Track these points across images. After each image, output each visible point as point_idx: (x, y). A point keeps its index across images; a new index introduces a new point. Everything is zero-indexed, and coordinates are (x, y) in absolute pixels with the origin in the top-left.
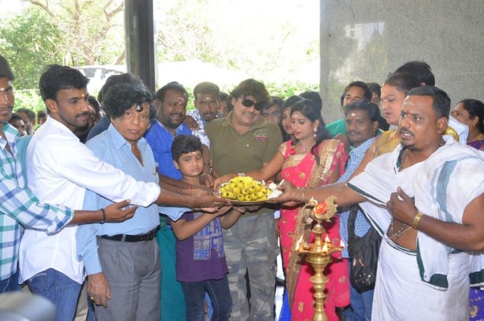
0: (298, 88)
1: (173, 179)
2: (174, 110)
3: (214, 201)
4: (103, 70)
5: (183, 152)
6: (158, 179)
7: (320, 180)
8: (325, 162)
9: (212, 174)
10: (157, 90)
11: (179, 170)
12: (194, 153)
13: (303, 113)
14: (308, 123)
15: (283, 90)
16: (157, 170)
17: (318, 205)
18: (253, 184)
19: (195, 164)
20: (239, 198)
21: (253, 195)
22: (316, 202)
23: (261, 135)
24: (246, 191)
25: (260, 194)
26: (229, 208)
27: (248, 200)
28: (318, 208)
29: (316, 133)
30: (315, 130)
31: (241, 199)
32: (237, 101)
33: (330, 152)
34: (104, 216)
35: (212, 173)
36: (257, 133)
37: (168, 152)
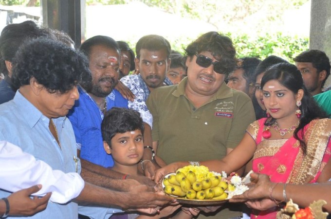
0: (279, 44)
1: (101, 166)
2: (104, 74)
3: (156, 199)
4: (9, 12)
5: (118, 131)
6: (80, 167)
7: (308, 176)
8: (315, 150)
9: (154, 162)
10: (82, 42)
11: (111, 154)
12: (132, 133)
13: (282, 82)
14: (289, 94)
15: (257, 46)
16: (79, 152)
17: (298, 212)
18: (209, 177)
19: (134, 147)
20: (188, 196)
21: (208, 192)
22: (297, 206)
23: (224, 109)
24: (198, 185)
25: (218, 191)
26: (175, 209)
27: (201, 198)
28: (299, 216)
29: (300, 108)
30: (299, 103)
31: (191, 196)
32: (191, 60)
33: (321, 137)
34: (8, 207)
35: (154, 159)
36: (220, 106)
37: (94, 129)
